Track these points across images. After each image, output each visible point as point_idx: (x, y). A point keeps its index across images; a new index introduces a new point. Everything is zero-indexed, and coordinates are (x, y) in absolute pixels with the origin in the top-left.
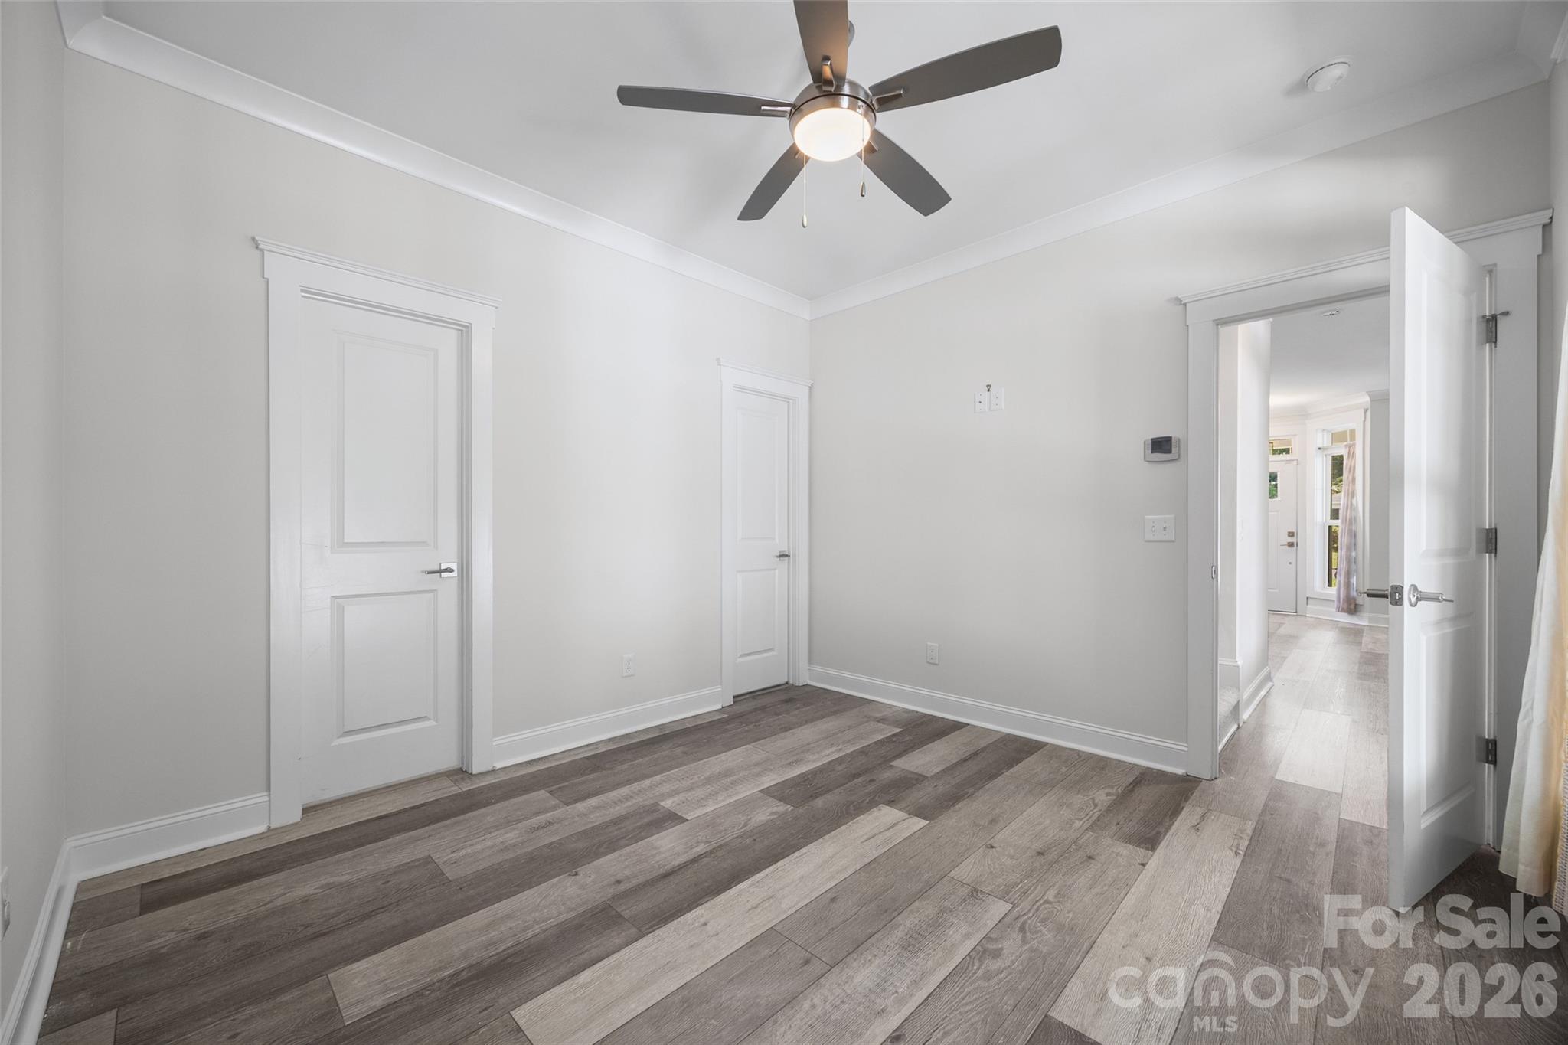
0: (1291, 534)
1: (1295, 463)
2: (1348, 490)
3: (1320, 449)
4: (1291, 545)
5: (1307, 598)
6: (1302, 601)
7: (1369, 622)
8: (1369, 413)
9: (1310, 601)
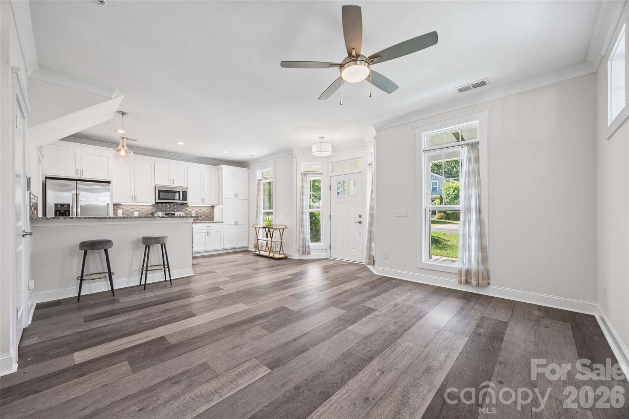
0: (360, 216)
3: (369, 165)
4: (360, 222)
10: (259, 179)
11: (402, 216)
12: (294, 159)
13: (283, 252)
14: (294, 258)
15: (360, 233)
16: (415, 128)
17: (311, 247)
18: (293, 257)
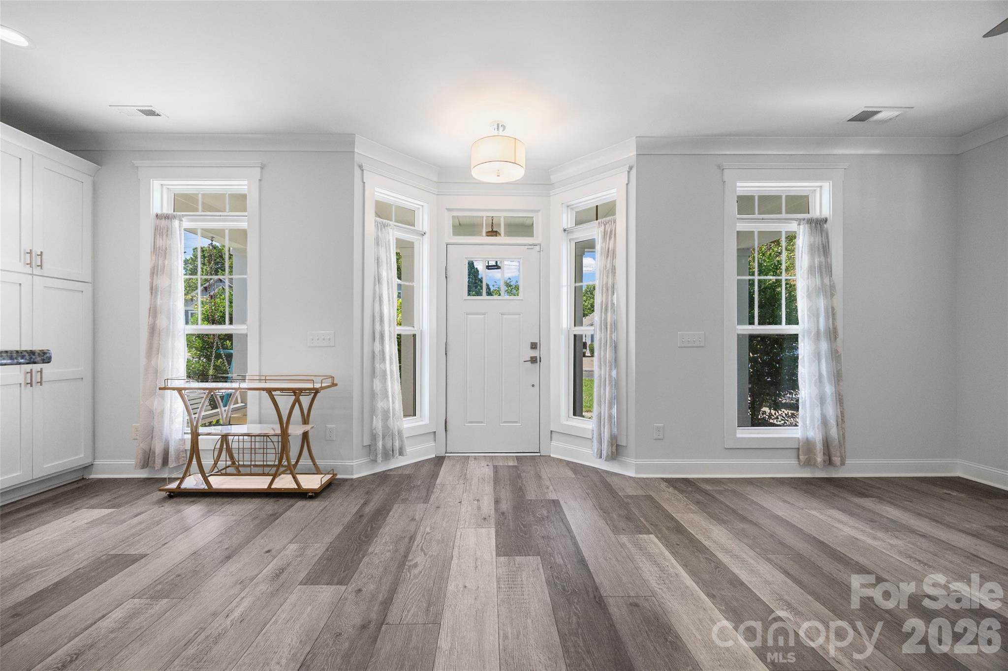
0: (534, 346)
1: (538, 248)
2: (607, 283)
3: (565, 230)
4: (533, 360)
5: (551, 431)
6: (545, 435)
7: (636, 473)
8: (634, 172)
9: (554, 435)
10: (159, 212)
11: (694, 345)
12: (357, 171)
13: (315, 464)
14: (355, 476)
15: (533, 386)
16: (723, 170)
17: (406, 434)
18: (353, 475)
